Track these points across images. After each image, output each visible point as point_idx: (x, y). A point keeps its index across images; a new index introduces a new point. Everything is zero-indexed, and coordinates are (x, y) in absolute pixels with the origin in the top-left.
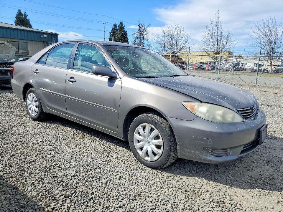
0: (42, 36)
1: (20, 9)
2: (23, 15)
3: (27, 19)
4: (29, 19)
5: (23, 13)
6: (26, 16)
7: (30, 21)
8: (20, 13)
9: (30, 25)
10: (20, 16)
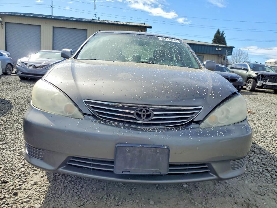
0: (217, 49)
1: (219, 29)
2: (221, 34)
3: (223, 37)
4: (225, 37)
5: (221, 32)
6: (223, 34)
7: (226, 39)
8: (218, 32)
9: (225, 42)
10: (218, 35)
